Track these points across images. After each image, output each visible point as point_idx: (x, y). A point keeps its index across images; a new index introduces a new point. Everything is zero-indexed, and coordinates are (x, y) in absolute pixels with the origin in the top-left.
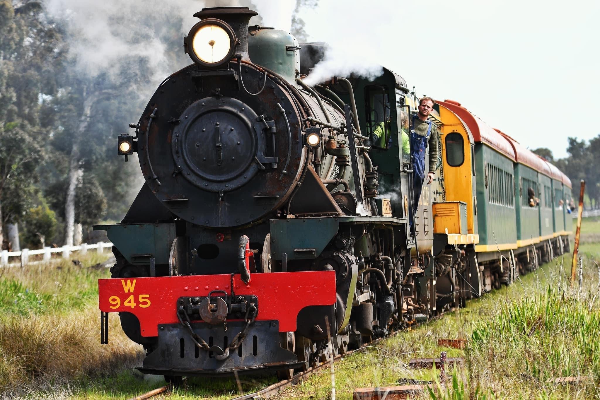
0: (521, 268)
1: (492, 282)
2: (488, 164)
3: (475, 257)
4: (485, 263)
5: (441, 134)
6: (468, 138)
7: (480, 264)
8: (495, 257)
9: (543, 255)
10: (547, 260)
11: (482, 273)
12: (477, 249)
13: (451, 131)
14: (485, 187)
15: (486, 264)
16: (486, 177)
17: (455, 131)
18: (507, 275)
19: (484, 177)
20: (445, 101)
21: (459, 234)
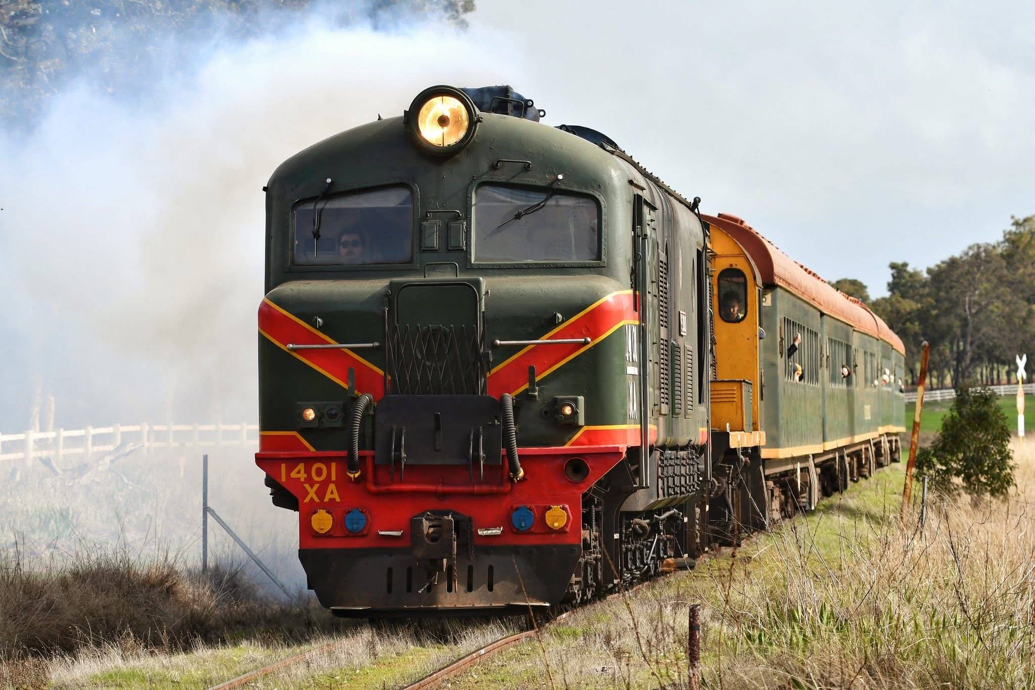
0: (826, 484)
1: (781, 504)
2: (785, 318)
3: (761, 468)
4: (774, 476)
5: (712, 271)
6: (755, 278)
7: (767, 478)
8: (790, 467)
9: (860, 466)
10: (867, 474)
11: (770, 491)
12: (765, 454)
13: (727, 266)
14: (779, 356)
15: (776, 477)
16: (782, 339)
17: (734, 267)
18: (804, 495)
19: (779, 340)
20: (720, 215)
21: (743, 432)
